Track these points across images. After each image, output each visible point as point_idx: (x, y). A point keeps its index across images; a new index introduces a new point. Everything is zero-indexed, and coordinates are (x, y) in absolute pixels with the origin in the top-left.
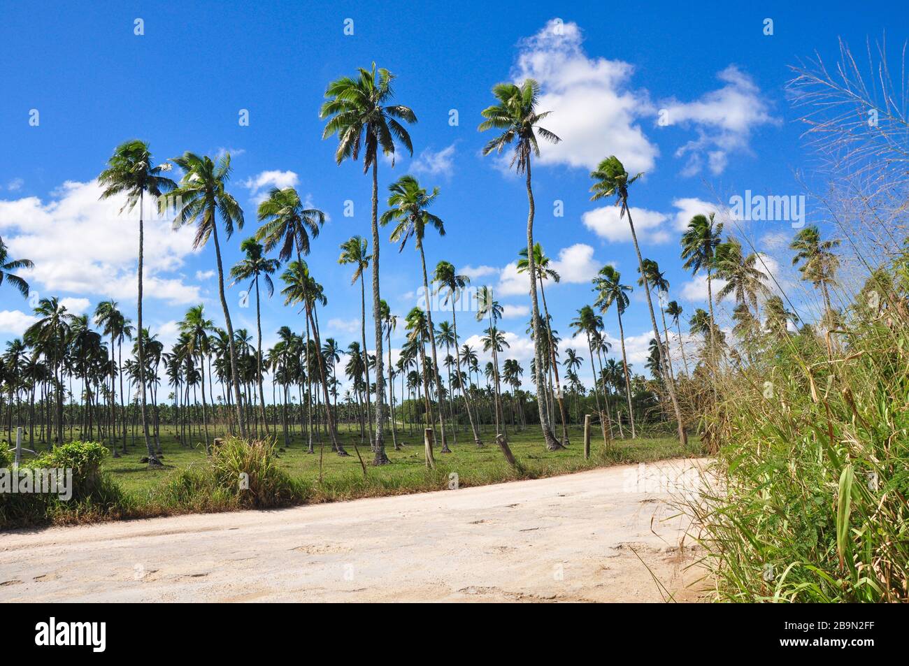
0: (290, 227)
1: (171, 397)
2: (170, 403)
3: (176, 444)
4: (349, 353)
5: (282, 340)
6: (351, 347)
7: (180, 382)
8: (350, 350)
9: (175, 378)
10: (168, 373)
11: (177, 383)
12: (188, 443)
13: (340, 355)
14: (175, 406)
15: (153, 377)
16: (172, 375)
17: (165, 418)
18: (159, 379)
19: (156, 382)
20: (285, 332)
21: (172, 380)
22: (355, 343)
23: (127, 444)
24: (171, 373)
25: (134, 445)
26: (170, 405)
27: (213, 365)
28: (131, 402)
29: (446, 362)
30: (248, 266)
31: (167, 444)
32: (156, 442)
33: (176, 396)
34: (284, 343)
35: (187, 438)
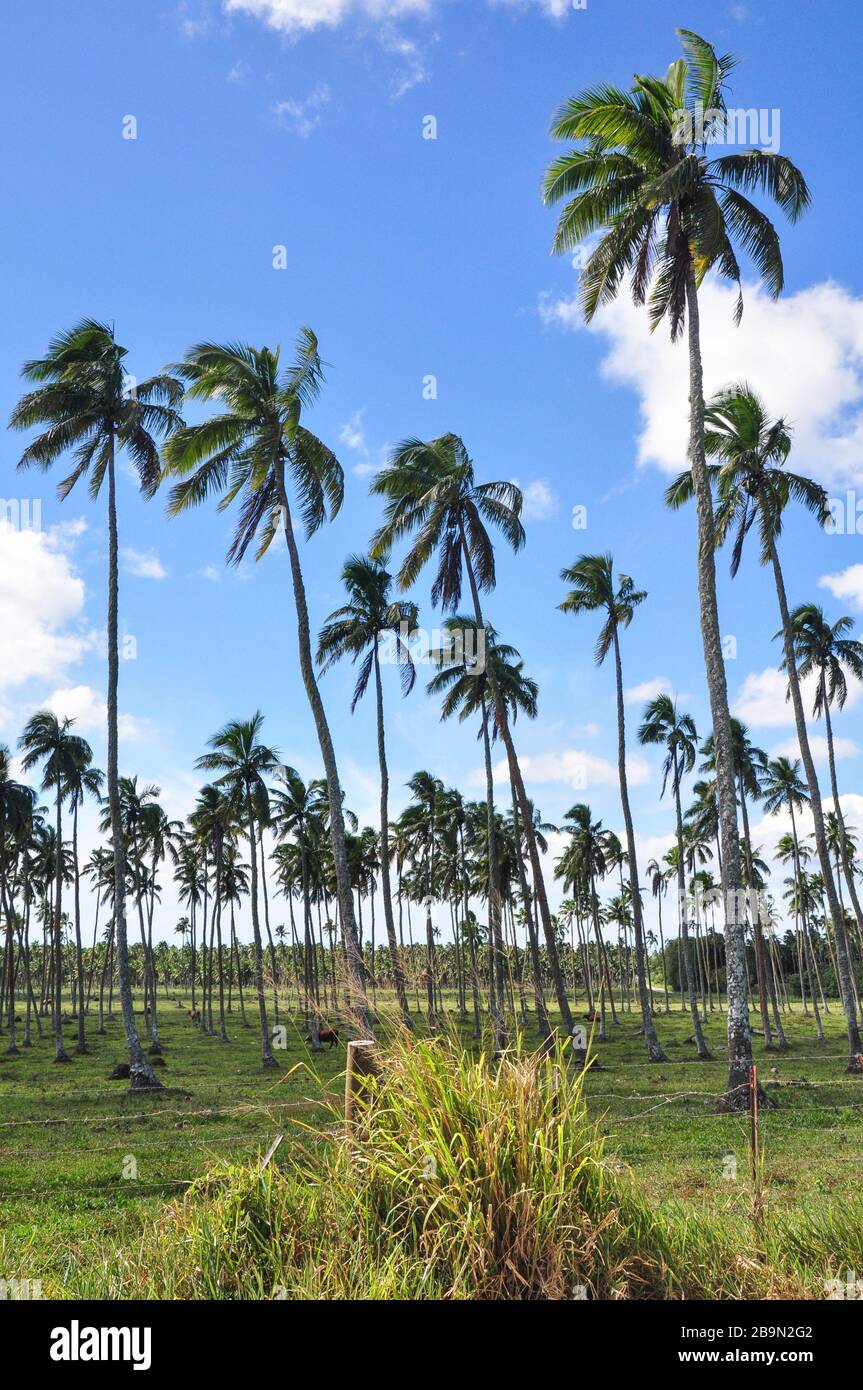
0: (451, 524)
1: (181, 928)
2: (178, 941)
3: (192, 1030)
4: (568, 829)
5: (417, 802)
6: (571, 815)
7: (202, 894)
8: (571, 822)
9: (193, 887)
10: (177, 878)
11: (195, 896)
12: (217, 1028)
13: (548, 836)
14: (190, 950)
15: (145, 884)
16: (186, 881)
17: (168, 974)
18: (158, 888)
19: (152, 894)
20: (424, 784)
21: (184, 891)
22: (581, 807)
23: (87, 1029)
24: (184, 876)
25: (102, 1032)
26: (179, 947)
27: (272, 857)
28: (101, 939)
29: (779, 851)
30: (356, 620)
31: (172, 1031)
32: (148, 1026)
33: (193, 926)
34: (424, 806)
35: (216, 1017)
